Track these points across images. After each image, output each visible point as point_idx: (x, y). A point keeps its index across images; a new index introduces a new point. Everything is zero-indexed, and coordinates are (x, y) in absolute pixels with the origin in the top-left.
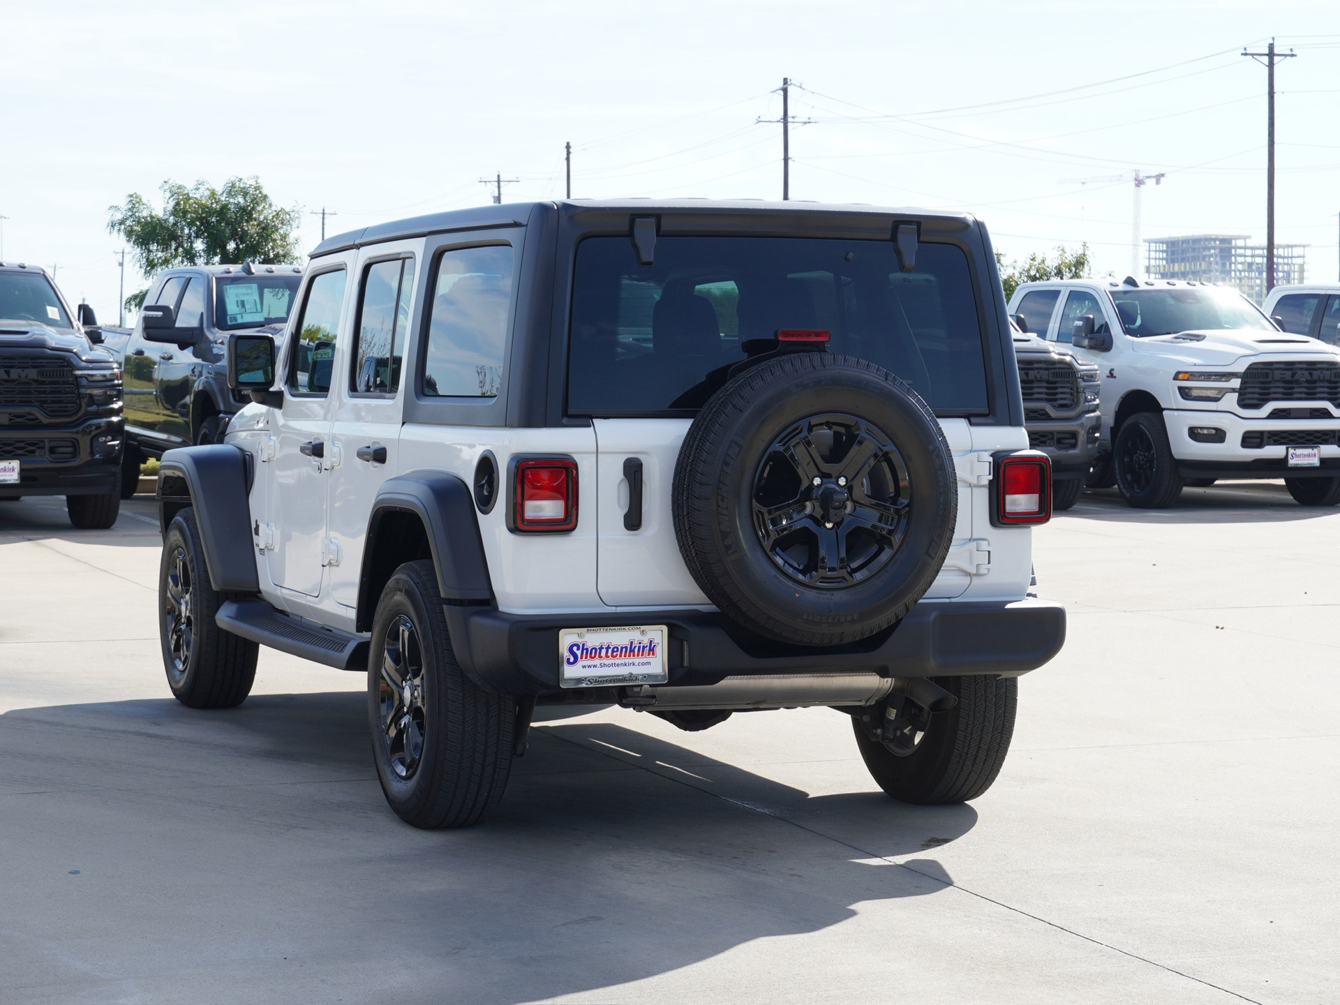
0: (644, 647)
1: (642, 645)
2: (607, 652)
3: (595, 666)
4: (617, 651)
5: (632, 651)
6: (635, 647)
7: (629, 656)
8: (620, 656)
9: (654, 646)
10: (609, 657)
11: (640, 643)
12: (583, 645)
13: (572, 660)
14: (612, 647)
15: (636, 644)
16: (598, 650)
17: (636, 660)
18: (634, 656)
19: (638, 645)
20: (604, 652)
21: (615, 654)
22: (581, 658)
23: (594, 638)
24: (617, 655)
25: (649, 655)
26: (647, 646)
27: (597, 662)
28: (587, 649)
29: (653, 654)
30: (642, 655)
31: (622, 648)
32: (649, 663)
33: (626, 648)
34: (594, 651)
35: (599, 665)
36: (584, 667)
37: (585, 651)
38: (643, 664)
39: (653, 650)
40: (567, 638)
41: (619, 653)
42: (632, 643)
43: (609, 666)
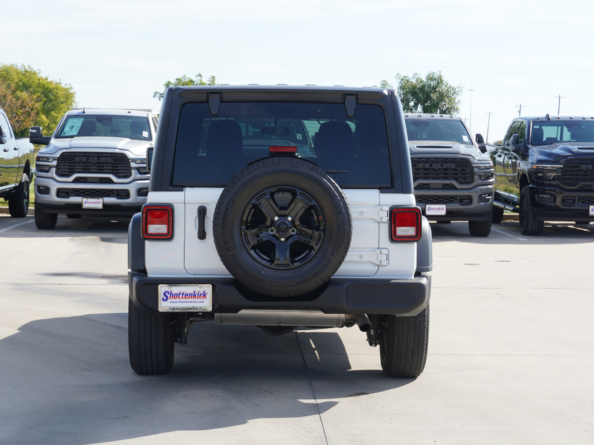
0: (201, 294)
1: (200, 293)
2: (182, 296)
3: (176, 302)
4: (187, 296)
5: (195, 296)
6: (196, 294)
7: (193, 298)
8: (189, 298)
9: (206, 294)
10: (183, 298)
11: (199, 292)
12: (171, 292)
13: (165, 299)
14: (185, 294)
15: (196, 292)
16: (178, 295)
17: (197, 300)
18: (196, 298)
19: (198, 293)
20: (181, 296)
21: (186, 297)
22: (170, 298)
23: (176, 289)
24: (187, 297)
25: (203, 298)
26: (202, 294)
27: (177, 300)
28: (173, 294)
29: (205, 298)
30: (200, 298)
31: (190, 294)
32: (203, 302)
33: (192, 294)
34: (176, 295)
35: (178, 302)
36: (171, 302)
37: (172, 295)
38: (200, 302)
39: (205, 296)
40: (162, 289)
41: (188, 296)
42: (194, 292)
43: (183, 302)
